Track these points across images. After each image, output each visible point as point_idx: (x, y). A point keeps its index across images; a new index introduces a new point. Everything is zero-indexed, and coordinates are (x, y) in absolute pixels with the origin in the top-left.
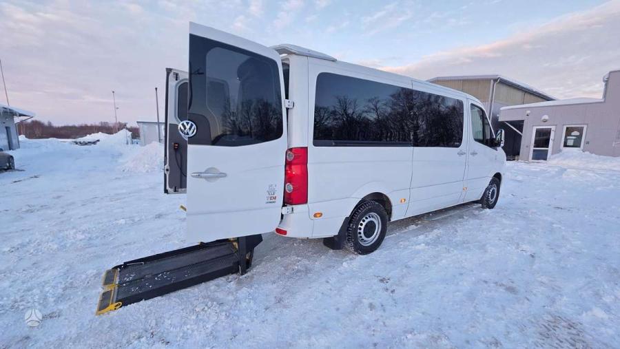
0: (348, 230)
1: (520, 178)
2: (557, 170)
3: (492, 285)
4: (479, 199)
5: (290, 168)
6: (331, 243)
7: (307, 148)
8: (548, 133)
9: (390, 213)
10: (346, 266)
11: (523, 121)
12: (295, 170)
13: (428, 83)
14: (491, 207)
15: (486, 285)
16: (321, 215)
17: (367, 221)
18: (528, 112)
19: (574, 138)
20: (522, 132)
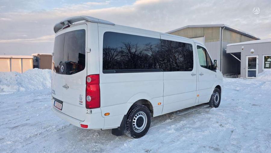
0: (126, 123)
1: (238, 88)
2: (260, 82)
3: (208, 148)
4: (209, 102)
5: (89, 87)
6: (116, 132)
7: (99, 75)
8: (254, 60)
9: (152, 112)
10: (126, 146)
11: (240, 53)
12: (93, 88)
13: (167, 34)
14: (217, 106)
15: (204, 148)
16: (109, 114)
17: (138, 117)
18: (243, 47)
19: (269, 62)
20: (240, 59)
